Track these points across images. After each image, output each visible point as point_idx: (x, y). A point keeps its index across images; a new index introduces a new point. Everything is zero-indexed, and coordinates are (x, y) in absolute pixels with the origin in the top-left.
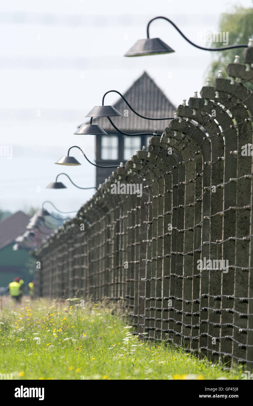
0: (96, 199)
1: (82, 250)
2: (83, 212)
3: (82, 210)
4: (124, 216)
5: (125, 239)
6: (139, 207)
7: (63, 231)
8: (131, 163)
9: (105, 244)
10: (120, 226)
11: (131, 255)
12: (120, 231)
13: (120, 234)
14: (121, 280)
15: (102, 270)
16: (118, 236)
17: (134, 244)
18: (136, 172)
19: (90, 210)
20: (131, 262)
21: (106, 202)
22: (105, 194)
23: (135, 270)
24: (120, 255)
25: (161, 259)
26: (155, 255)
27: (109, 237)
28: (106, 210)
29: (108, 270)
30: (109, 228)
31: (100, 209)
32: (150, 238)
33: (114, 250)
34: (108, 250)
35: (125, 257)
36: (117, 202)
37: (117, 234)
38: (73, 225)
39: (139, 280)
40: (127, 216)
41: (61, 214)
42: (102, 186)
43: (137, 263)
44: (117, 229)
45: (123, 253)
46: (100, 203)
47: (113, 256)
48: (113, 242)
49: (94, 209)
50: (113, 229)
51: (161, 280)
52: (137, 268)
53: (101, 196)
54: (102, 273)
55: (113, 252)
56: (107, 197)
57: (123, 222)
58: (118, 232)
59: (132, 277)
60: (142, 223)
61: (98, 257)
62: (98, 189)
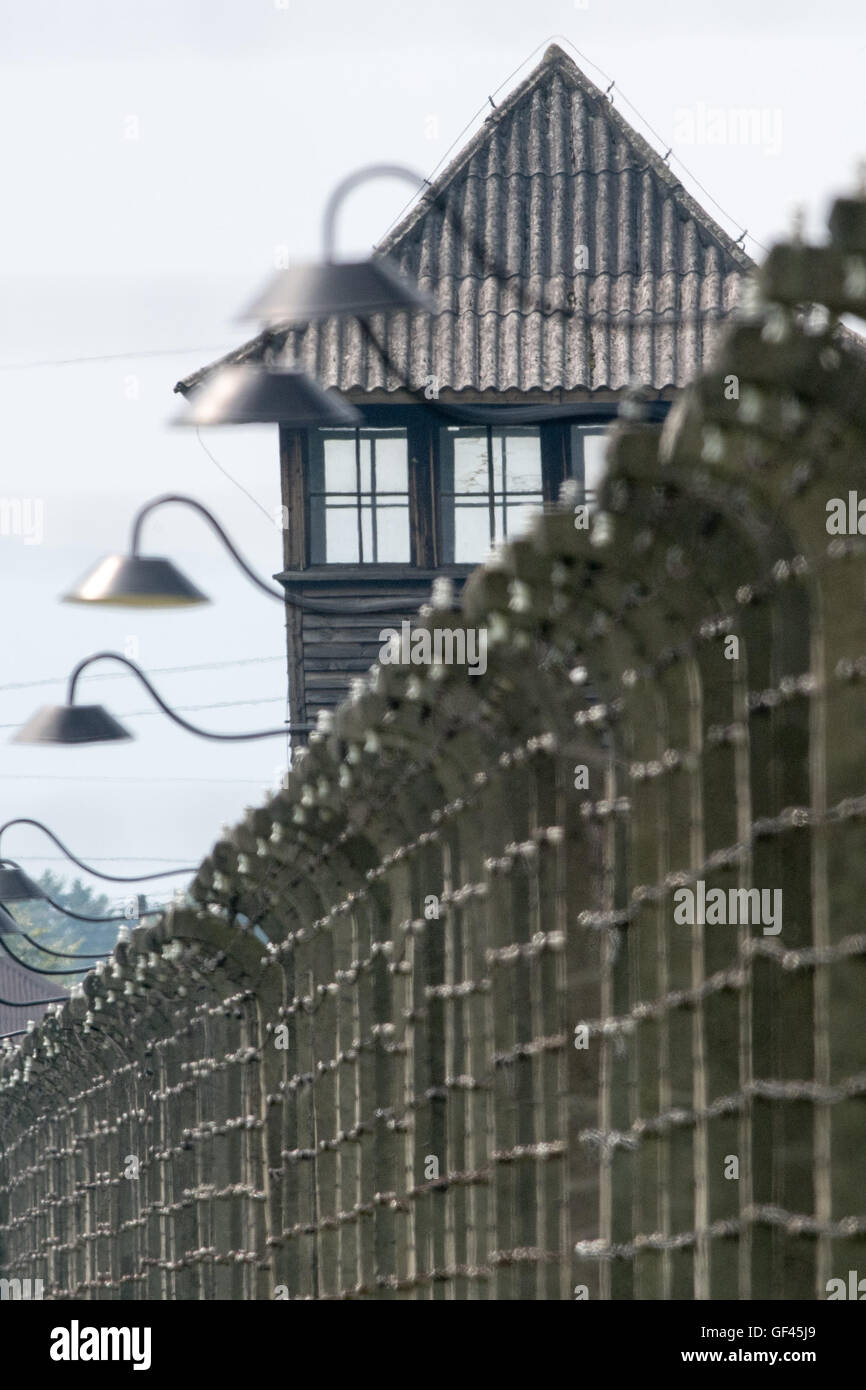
0: (301, 796)
1: (228, 1091)
2: (229, 872)
3: (222, 857)
4: (466, 890)
5: (479, 1021)
6: (555, 833)
7: (118, 990)
8: (496, 582)
9: (360, 1050)
10: (449, 946)
11: (514, 1106)
12: (449, 977)
13: (446, 990)
14: (461, 1258)
15: (347, 1207)
16: (437, 1002)
17: (532, 1049)
18: (527, 630)
19: (266, 859)
20: (519, 1150)
21: (358, 813)
22: (351, 767)
23: (540, 1198)
24: (450, 1111)
25: (688, 1127)
26: (651, 1108)
27: (382, 1009)
28: (361, 854)
29: (384, 1203)
30: (380, 959)
31: (326, 849)
32: (620, 1010)
33: (418, 1088)
34: (380, 1087)
35: (479, 1123)
36: (424, 811)
37: (428, 991)
38: (172, 951)
39: (564, 1251)
40: (482, 889)
41: (98, 888)
42: (333, 720)
43: (553, 1157)
44: (432, 966)
45: (470, 1101)
46: (325, 816)
47: (409, 1121)
48: (409, 1042)
49: (288, 855)
50: (406, 965)
51: (689, 1250)
52: (552, 1185)
53: (333, 779)
54: (349, 1222)
55: (409, 1097)
56: (368, 780)
57: (465, 925)
58: (437, 979)
59: (528, 1240)
60: (573, 930)
61: (327, 1130)
62: (314, 737)
